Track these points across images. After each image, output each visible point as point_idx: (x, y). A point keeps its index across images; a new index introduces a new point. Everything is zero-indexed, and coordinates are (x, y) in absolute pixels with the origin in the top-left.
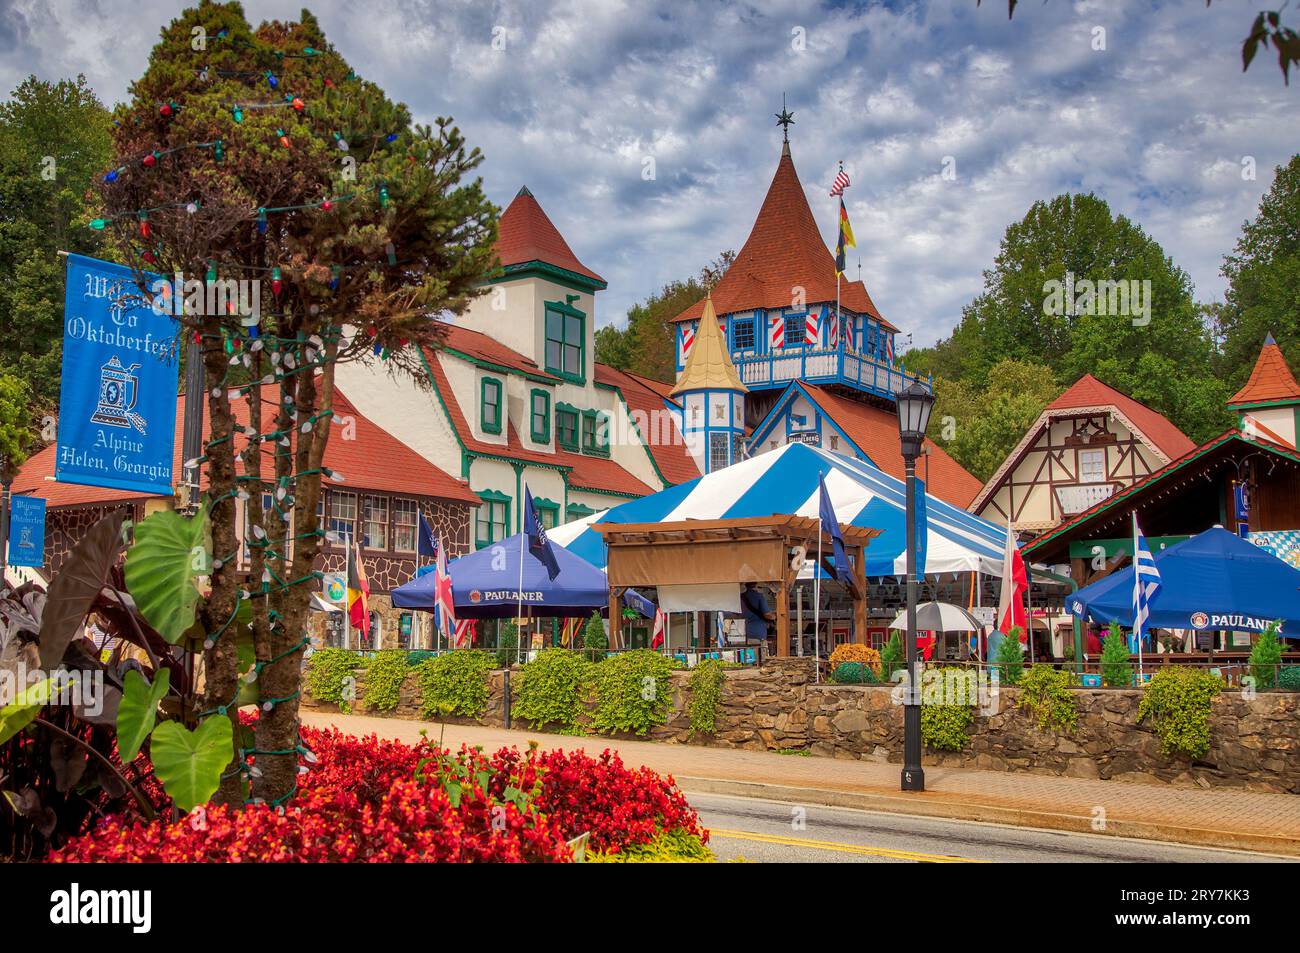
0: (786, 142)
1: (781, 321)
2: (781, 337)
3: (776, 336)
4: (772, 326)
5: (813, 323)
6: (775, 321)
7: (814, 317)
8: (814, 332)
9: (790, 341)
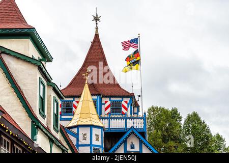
0: (97, 28)
1: (109, 103)
2: (109, 110)
3: (106, 109)
4: (104, 104)
5: (126, 105)
6: (106, 102)
7: (126, 102)
8: (126, 109)
9: (113, 112)
